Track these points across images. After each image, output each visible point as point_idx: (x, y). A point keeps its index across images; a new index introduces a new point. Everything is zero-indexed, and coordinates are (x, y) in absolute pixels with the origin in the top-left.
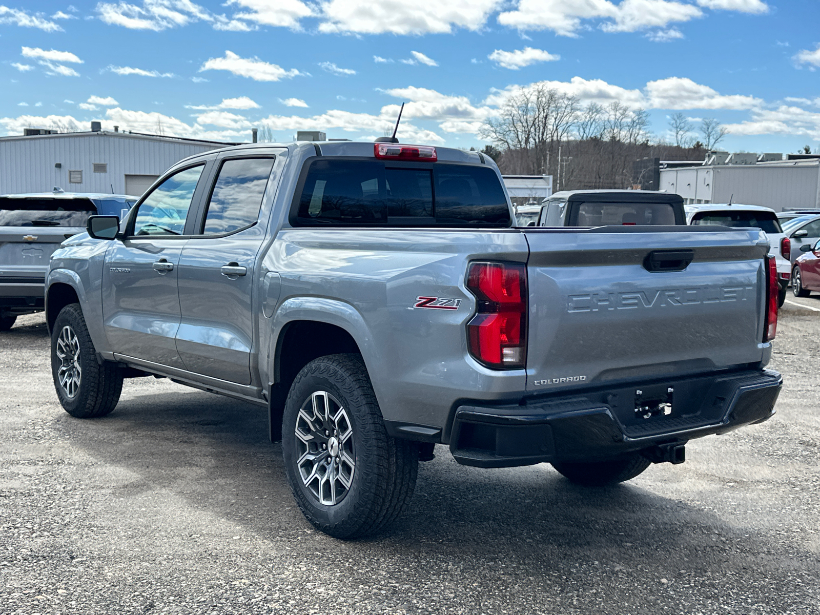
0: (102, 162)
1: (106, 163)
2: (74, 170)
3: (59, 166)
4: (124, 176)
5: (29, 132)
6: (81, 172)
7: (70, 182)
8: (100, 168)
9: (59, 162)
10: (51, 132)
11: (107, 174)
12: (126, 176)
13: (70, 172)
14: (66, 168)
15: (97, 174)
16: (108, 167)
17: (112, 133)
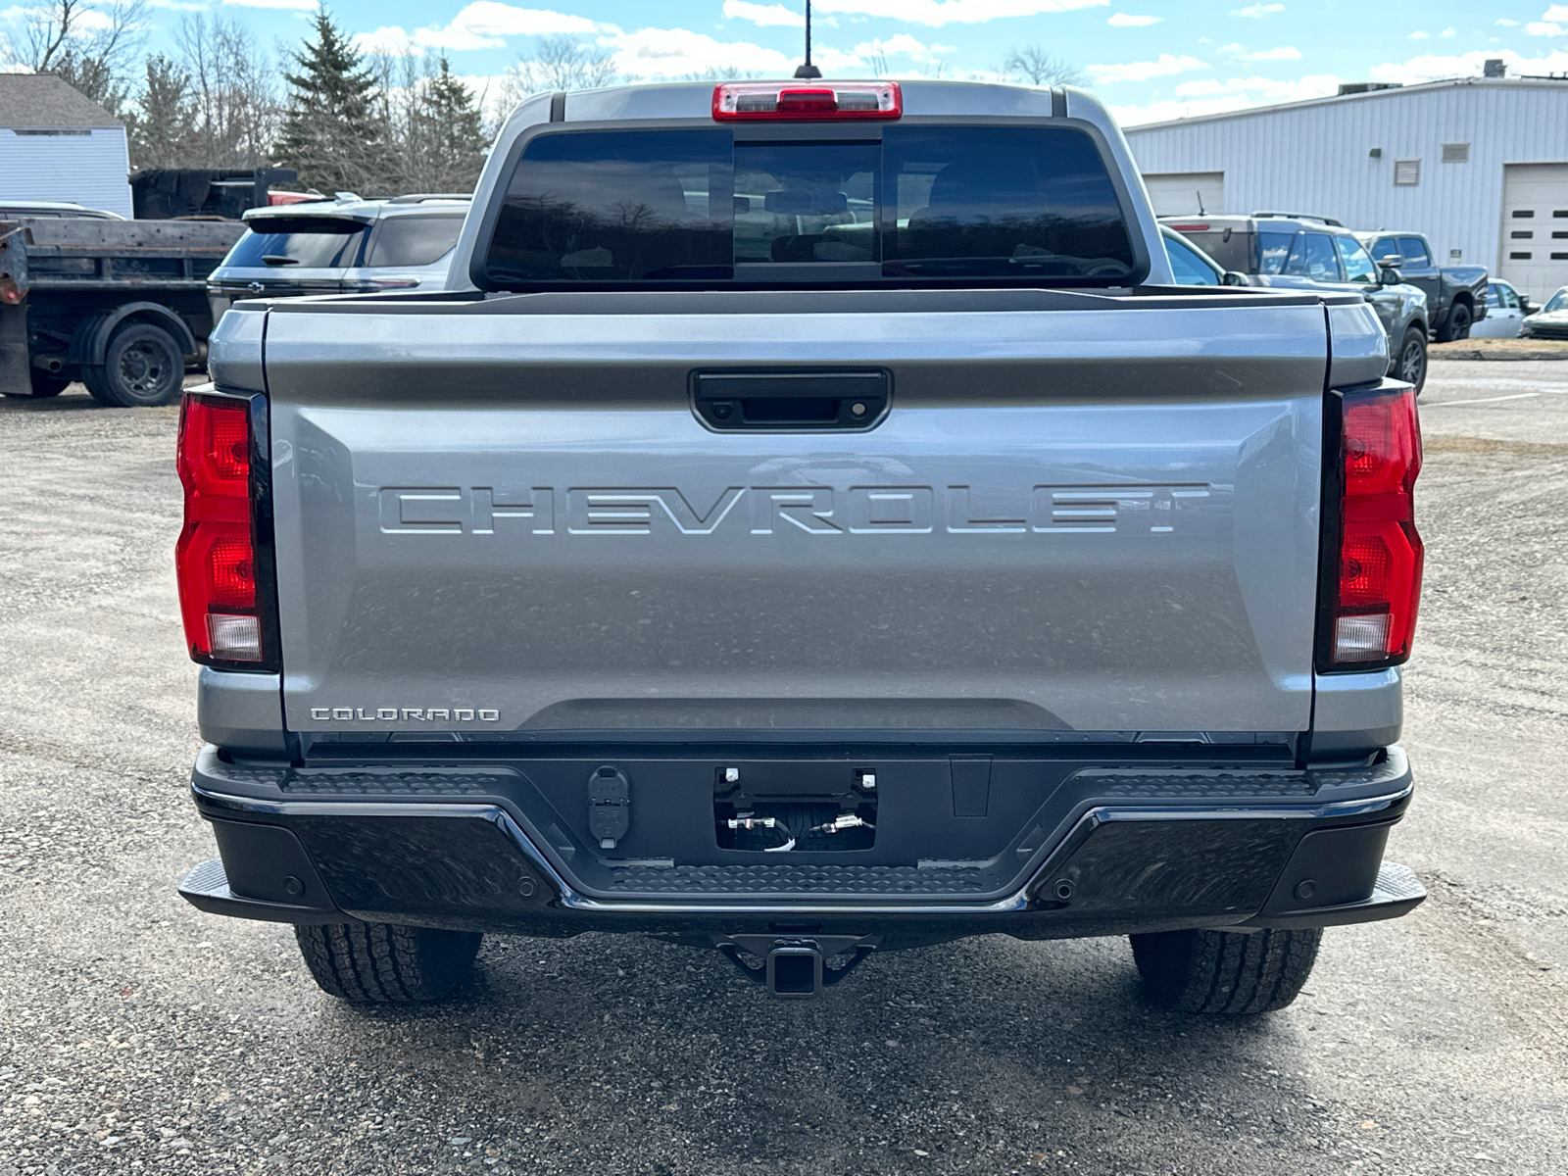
0: (1461, 141)
1: (1468, 141)
2: (1404, 159)
3: (1376, 154)
4: (1501, 169)
5: (1347, 89)
6: (1417, 164)
7: (1396, 184)
8: (1455, 153)
9: (1376, 147)
10: (1369, 88)
11: (1469, 165)
12: (1507, 166)
13: (1397, 163)
14: (1390, 156)
15: (1449, 166)
16: (1471, 150)
17: (1478, 79)
